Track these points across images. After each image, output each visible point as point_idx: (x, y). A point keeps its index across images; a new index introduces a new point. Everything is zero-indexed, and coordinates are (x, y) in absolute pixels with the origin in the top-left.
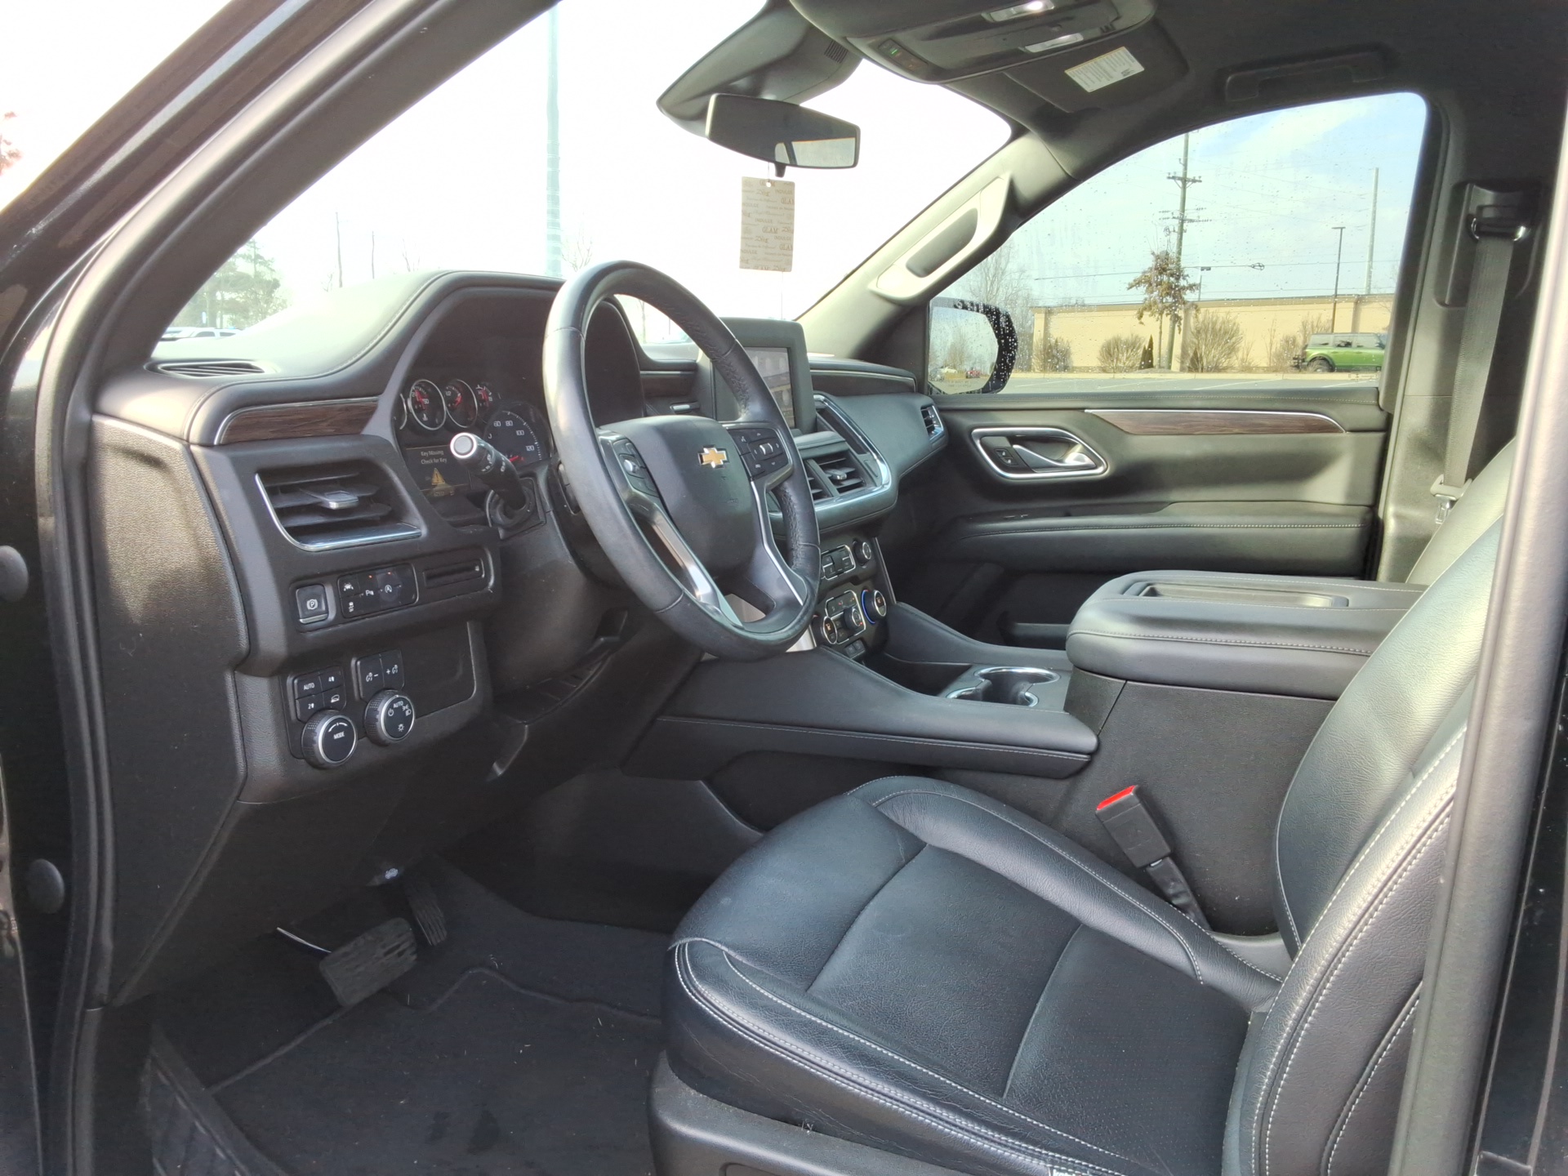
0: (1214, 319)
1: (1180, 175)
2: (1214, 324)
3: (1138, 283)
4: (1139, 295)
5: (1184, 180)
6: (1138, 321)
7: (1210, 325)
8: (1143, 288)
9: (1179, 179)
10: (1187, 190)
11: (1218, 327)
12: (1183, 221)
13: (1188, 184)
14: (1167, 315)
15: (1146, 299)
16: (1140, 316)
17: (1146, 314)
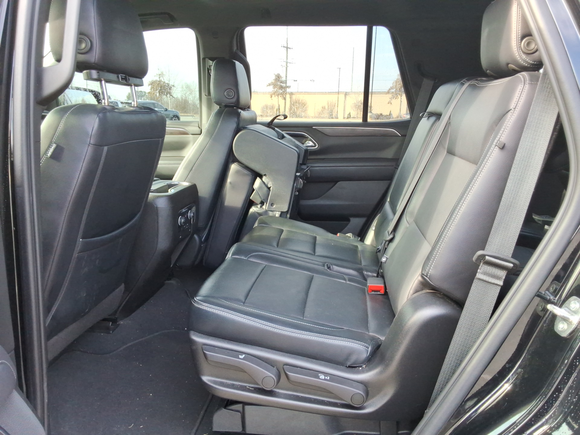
0: (299, 99)
1: (286, 46)
2: (299, 101)
3: (270, 85)
4: (271, 89)
5: (287, 48)
6: (271, 99)
7: (298, 101)
8: (271, 87)
9: (286, 47)
10: (288, 51)
11: (300, 102)
12: (287, 63)
13: (288, 49)
14: (281, 96)
15: (273, 91)
16: (271, 97)
17: (273, 96)
